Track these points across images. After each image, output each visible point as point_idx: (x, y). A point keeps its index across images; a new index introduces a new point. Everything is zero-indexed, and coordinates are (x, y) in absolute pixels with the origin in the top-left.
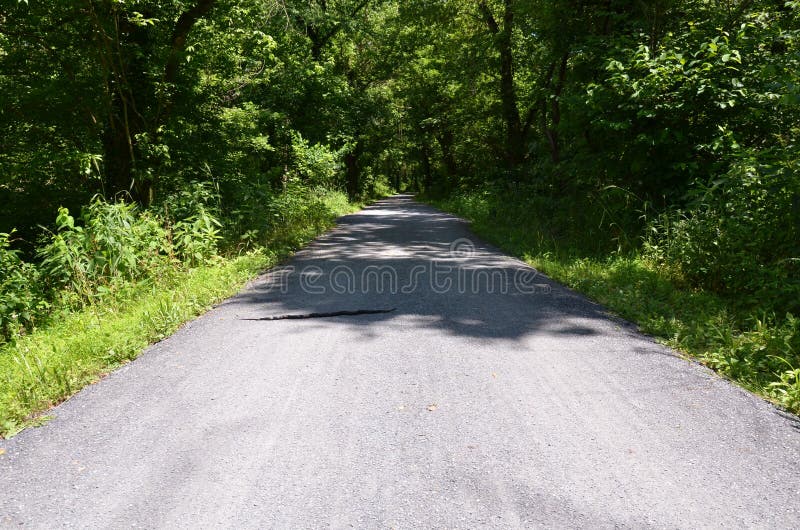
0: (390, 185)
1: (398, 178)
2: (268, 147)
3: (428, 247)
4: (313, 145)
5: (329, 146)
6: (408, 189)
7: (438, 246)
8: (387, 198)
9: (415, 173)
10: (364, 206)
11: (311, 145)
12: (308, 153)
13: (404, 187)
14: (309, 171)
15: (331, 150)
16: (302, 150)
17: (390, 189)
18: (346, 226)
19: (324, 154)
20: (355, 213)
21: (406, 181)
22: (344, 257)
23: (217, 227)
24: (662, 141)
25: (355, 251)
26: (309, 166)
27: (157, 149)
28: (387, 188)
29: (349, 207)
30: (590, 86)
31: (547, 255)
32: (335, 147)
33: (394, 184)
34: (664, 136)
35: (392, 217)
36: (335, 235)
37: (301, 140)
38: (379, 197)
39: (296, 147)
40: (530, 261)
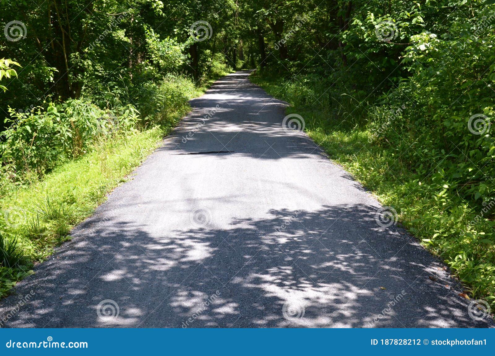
0: (226, 63)
1: (235, 55)
2: (126, 39)
3: (253, 125)
4: (164, 39)
5: (176, 38)
6: (244, 66)
7: (260, 124)
8: (223, 77)
9: (251, 50)
10: (206, 89)
11: (162, 38)
12: (160, 45)
13: (240, 64)
14: (161, 61)
15: (179, 42)
16: (155, 43)
17: (227, 67)
18: (197, 109)
19: (173, 47)
20: (201, 98)
21: (242, 58)
22: (204, 131)
23: (137, 114)
24: (383, 65)
25: (210, 127)
26: (161, 57)
27: (85, 63)
28: (224, 66)
29: (196, 92)
30: (345, 32)
31: (318, 130)
32: (182, 39)
33: (231, 63)
34: (384, 62)
35: (230, 101)
36: (193, 117)
37: (153, 34)
38: (217, 77)
39: (149, 41)
40: (309, 133)
